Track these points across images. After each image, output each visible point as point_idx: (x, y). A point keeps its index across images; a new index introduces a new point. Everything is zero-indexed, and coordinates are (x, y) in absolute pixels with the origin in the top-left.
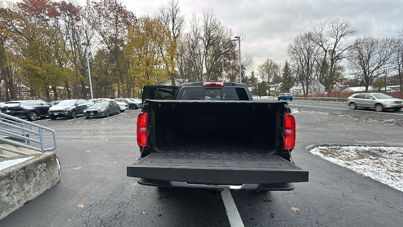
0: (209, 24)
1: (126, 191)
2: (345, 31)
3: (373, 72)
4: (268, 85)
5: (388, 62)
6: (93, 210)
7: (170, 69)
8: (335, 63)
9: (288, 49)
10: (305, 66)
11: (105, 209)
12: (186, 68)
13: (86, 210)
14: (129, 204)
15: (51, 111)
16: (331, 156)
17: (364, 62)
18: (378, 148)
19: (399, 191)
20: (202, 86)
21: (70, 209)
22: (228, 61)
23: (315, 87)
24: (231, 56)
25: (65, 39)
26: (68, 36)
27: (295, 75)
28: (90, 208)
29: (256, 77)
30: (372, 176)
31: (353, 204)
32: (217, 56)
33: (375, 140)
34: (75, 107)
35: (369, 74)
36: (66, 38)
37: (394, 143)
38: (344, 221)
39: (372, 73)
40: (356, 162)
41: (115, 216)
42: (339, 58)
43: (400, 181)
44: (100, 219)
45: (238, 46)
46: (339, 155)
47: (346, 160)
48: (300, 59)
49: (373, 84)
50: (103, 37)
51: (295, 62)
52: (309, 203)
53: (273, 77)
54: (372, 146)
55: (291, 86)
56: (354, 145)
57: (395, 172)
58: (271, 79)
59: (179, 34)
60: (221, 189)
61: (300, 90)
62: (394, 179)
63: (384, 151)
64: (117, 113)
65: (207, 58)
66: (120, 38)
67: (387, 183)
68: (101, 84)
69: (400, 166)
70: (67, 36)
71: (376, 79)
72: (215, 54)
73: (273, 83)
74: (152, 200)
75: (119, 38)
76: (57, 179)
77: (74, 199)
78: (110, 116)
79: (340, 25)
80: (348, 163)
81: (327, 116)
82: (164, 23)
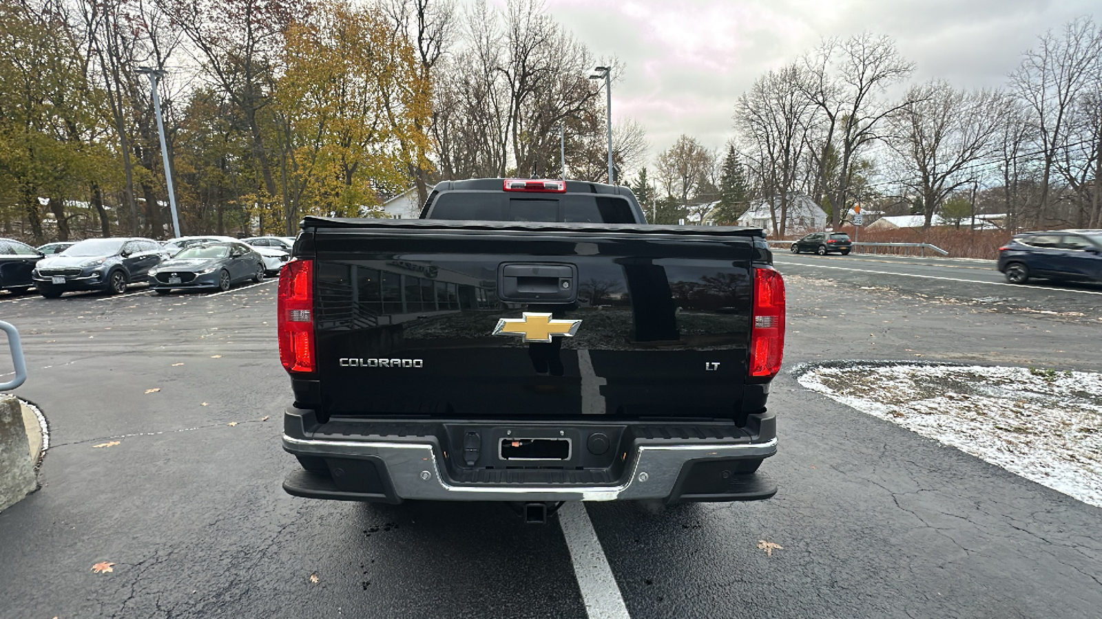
0: (523, 31)
1: (262, 514)
2: (882, 67)
3: (944, 177)
4: (683, 206)
5: (982, 153)
6: (145, 579)
7: (413, 155)
8: (854, 152)
9: (738, 110)
10: (777, 159)
11: (187, 572)
12: (459, 154)
13: (118, 580)
14: (269, 555)
15: (40, 272)
16: (851, 393)
17: (923, 151)
18: (966, 369)
19: (1032, 482)
20: (502, 192)
21: (64, 578)
22: (576, 138)
23: (803, 214)
24: (584, 124)
25: (83, 53)
26: (94, 45)
27: (752, 181)
28: (132, 574)
29: (652, 186)
30: (960, 445)
31: (923, 524)
32: (546, 123)
33: (956, 349)
34: (120, 260)
35: (935, 182)
36: (89, 52)
37: (1002, 357)
38: (904, 575)
39: (943, 181)
40: (916, 407)
41: (218, 595)
42: (865, 138)
43: (1030, 456)
44: (162, 608)
45: (604, 96)
46: (872, 389)
47: (891, 402)
48: (768, 137)
49: (943, 209)
50: (206, 52)
51: (755, 145)
52: (806, 527)
53: (696, 186)
54: (951, 365)
55: (742, 212)
56: (906, 364)
57: (1014, 431)
58: (690, 192)
59: (437, 56)
60: (556, 502)
61: (765, 220)
62: (1015, 452)
63: (982, 378)
64: (256, 280)
65: (519, 126)
66: (260, 59)
67: (999, 463)
68: (206, 196)
69: (1023, 415)
70: (90, 46)
71: (949, 196)
72: (540, 115)
73: (694, 202)
74: (343, 536)
75: (258, 58)
76: (29, 483)
77: (79, 544)
78: (232, 287)
79: (872, 49)
80: (895, 412)
81: (834, 290)
82: (394, 22)
